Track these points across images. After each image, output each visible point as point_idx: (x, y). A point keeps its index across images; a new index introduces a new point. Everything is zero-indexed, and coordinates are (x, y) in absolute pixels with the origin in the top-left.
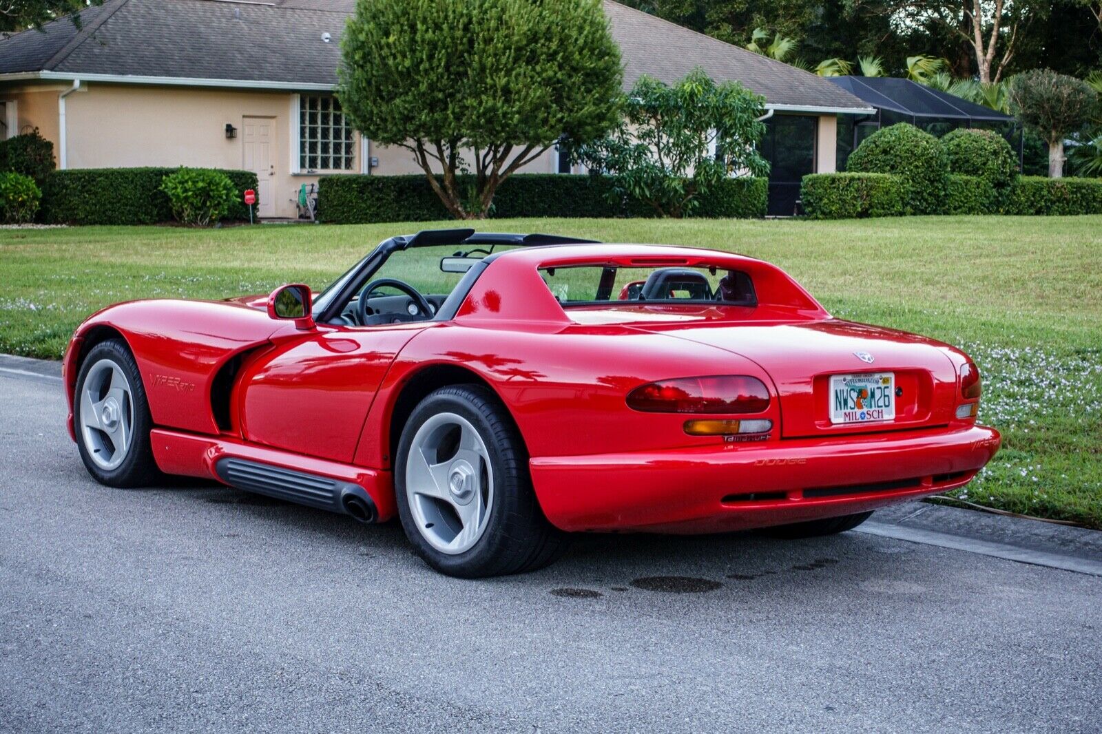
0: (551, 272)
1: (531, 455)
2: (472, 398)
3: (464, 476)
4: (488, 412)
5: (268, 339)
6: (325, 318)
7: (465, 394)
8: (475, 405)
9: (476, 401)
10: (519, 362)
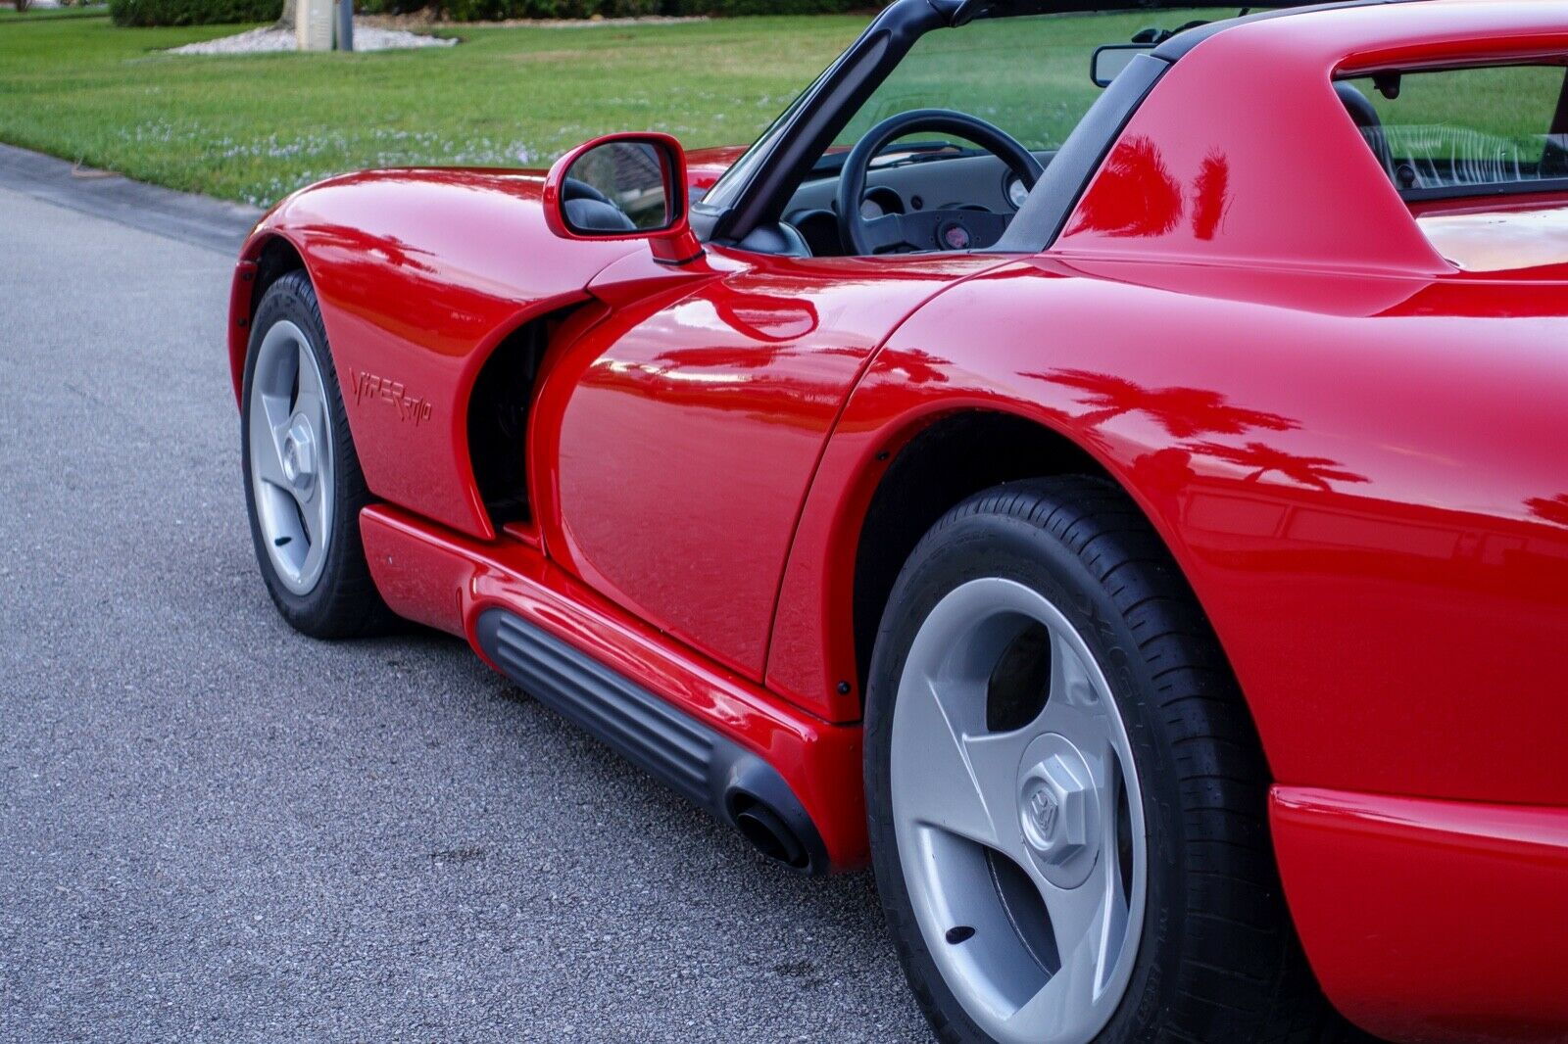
0: (1388, 84)
1: (1274, 770)
2: (1081, 538)
3: (1063, 793)
4: (1131, 595)
5: (586, 290)
6: (736, 232)
7: (1061, 520)
8: (1090, 564)
9: (1094, 549)
10: (1279, 424)
